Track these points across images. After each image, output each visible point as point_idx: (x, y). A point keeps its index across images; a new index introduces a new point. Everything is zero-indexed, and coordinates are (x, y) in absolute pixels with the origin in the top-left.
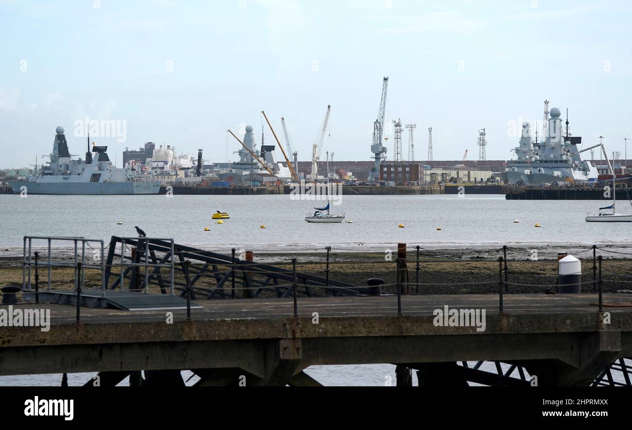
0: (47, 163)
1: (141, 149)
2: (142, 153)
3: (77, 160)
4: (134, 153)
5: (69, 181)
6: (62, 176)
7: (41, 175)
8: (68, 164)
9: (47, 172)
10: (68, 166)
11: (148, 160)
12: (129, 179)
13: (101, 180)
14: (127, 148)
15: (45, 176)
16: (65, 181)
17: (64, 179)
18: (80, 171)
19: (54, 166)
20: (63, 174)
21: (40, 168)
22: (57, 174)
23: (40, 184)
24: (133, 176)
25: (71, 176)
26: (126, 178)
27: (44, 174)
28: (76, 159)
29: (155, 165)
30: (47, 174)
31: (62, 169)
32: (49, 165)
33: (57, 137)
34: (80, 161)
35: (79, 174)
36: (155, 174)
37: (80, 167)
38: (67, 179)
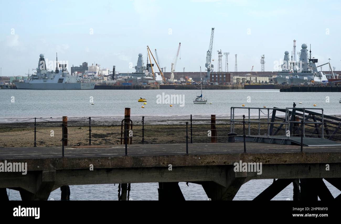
0: (35, 73)
1: (80, 66)
2: (81, 68)
3: (51, 71)
4: (77, 68)
5: (47, 82)
6: (43, 80)
8: (46, 73)
9: (35, 77)
10: (46, 74)
11: (86, 71)
12: (78, 81)
13: (64, 82)
14: (73, 65)
15: (34, 80)
16: (45, 82)
17: (44, 81)
18: (52, 77)
19: (39, 74)
20: (44, 79)
21: (31, 75)
22: (41, 79)
23: (31, 84)
24: (80, 80)
25: (48, 80)
26: (77, 81)
27: (33, 79)
28: (50, 71)
29: (90, 74)
30: (35, 79)
31: (43, 76)
32: (36, 74)
33: (40, 60)
34: (52, 72)
35: (52, 79)
36: (91, 79)
37: (53, 75)
38: (46, 81)
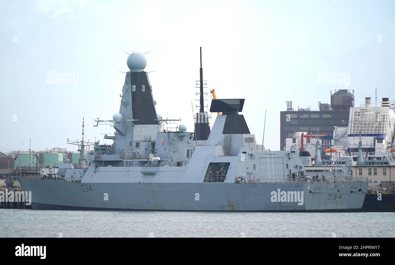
0: (106, 137)
1: (321, 106)
2: (325, 116)
3: (174, 130)
4: (306, 116)
5: (156, 180)
6: (140, 169)
7: (93, 165)
8: (153, 139)
9: (105, 157)
10: (153, 144)
11: (339, 131)
12: (294, 175)
13: (230, 178)
14: (289, 103)
15: (102, 169)
16: (148, 180)
17: (146, 174)
18: (182, 156)
19: (123, 145)
20: (143, 164)
21: (92, 148)
22: (130, 164)
23: (89, 187)
24: (304, 169)
25: (161, 168)
26: (287, 172)
27: (99, 163)
28: (172, 127)
29: (353, 142)
30: (107, 163)
31: (141, 150)
32: (110, 142)
33: (130, 77)
34: (181, 134)
35: (179, 164)
36: (354, 163)
37: (183, 147)
38: (152, 174)
